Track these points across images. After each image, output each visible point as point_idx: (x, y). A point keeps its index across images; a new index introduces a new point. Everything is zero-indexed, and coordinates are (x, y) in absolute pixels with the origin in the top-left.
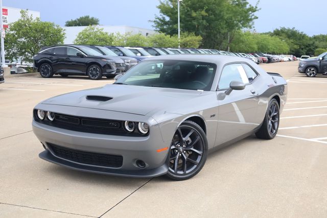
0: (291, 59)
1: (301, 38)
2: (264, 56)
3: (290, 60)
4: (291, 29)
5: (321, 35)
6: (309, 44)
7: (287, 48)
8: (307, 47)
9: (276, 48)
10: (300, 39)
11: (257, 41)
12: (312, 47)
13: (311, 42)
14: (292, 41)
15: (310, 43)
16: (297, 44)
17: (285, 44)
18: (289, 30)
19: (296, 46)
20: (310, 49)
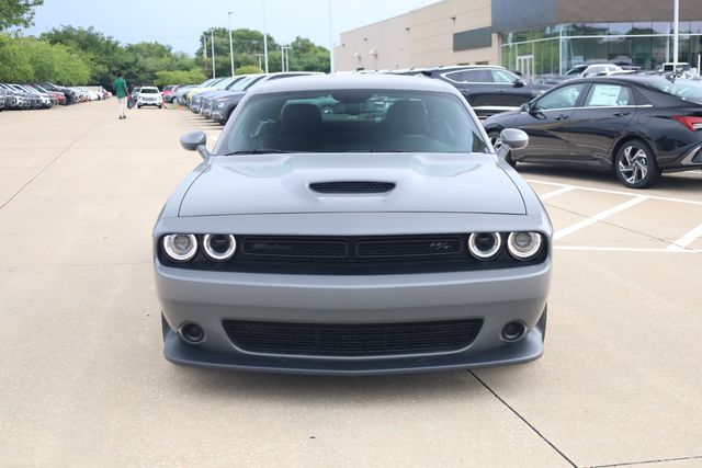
0: (101, 96)
1: (110, 48)
2: (56, 90)
3: (99, 99)
4: (86, 29)
5: (144, 44)
6: (127, 64)
7: (86, 72)
8: (123, 68)
9: (68, 71)
10: (106, 52)
11: (29, 56)
12: (134, 70)
13: (130, 59)
14: (91, 55)
15: (128, 61)
16: (103, 64)
17: (81, 65)
18: (81, 32)
19: (100, 68)
20: (131, 73)
